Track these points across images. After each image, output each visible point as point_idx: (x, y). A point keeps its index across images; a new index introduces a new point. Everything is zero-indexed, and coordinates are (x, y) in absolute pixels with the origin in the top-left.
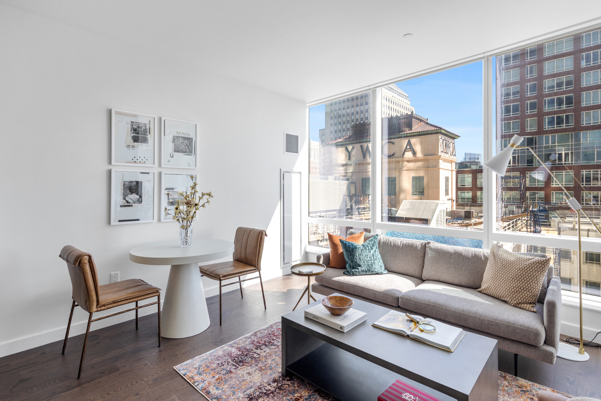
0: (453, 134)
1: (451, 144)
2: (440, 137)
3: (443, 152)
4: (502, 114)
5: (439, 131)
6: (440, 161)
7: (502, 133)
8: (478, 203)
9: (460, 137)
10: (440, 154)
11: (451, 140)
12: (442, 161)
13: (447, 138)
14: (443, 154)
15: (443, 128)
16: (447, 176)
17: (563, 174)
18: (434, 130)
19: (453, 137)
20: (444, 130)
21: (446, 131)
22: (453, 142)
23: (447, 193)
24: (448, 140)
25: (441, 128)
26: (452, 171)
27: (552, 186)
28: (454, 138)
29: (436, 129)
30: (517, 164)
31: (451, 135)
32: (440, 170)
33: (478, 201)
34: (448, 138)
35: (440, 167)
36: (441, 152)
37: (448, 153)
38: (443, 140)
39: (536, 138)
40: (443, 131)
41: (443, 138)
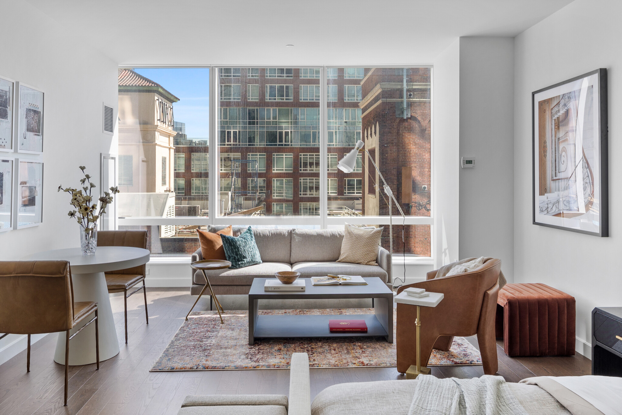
0: (172, 95)
1: (169, 108)
2: (156, 98)
3: (159, 120)
4: (222, 73)
5: (155, 89)
6: (156, 133)
7: (221, 99)
8: (192, 195)
9: (179, 100)
10: (156, 124)
11: (168, 104)
12: (159, 133)
13: (164, 101)
14: (159, 123)
15: (161, 85)
16: (164, 156)
17: (283, 157)
18: (148, 86)
19: (171, 99)
20: (162, 88)
21: (164, 89)
22: (171, 107)
23: (164, 183)
24: (166, 104)
25: (158, 85)
26: (170, 149)
27: (273, 172)
28: (172, 101)
29: (151, 86)
30: (238, 143)
31: (170, 97)
32: (157, 147)
33: (193, 193)
34: (166, 101)
35: (156, 142)
36: (158, 120)
37: (165, 122)
38: (161, 102)
39: (257, 110)
40: (160, 90)
41: (160, 100)
